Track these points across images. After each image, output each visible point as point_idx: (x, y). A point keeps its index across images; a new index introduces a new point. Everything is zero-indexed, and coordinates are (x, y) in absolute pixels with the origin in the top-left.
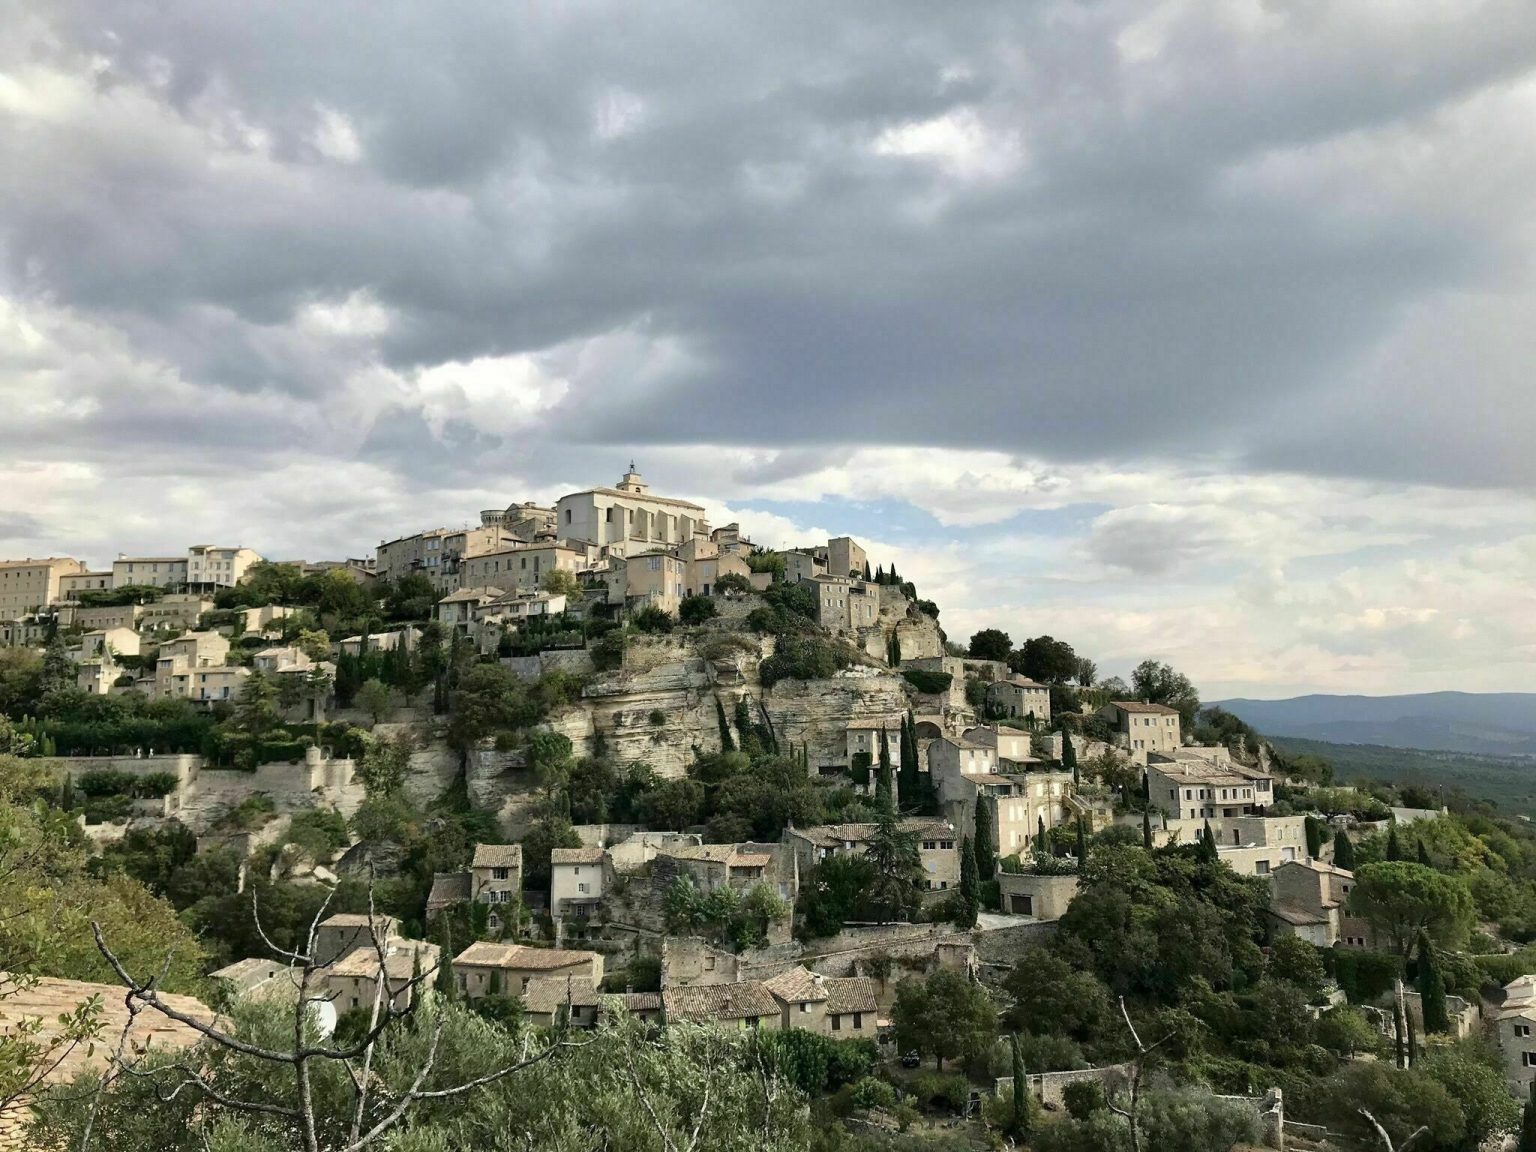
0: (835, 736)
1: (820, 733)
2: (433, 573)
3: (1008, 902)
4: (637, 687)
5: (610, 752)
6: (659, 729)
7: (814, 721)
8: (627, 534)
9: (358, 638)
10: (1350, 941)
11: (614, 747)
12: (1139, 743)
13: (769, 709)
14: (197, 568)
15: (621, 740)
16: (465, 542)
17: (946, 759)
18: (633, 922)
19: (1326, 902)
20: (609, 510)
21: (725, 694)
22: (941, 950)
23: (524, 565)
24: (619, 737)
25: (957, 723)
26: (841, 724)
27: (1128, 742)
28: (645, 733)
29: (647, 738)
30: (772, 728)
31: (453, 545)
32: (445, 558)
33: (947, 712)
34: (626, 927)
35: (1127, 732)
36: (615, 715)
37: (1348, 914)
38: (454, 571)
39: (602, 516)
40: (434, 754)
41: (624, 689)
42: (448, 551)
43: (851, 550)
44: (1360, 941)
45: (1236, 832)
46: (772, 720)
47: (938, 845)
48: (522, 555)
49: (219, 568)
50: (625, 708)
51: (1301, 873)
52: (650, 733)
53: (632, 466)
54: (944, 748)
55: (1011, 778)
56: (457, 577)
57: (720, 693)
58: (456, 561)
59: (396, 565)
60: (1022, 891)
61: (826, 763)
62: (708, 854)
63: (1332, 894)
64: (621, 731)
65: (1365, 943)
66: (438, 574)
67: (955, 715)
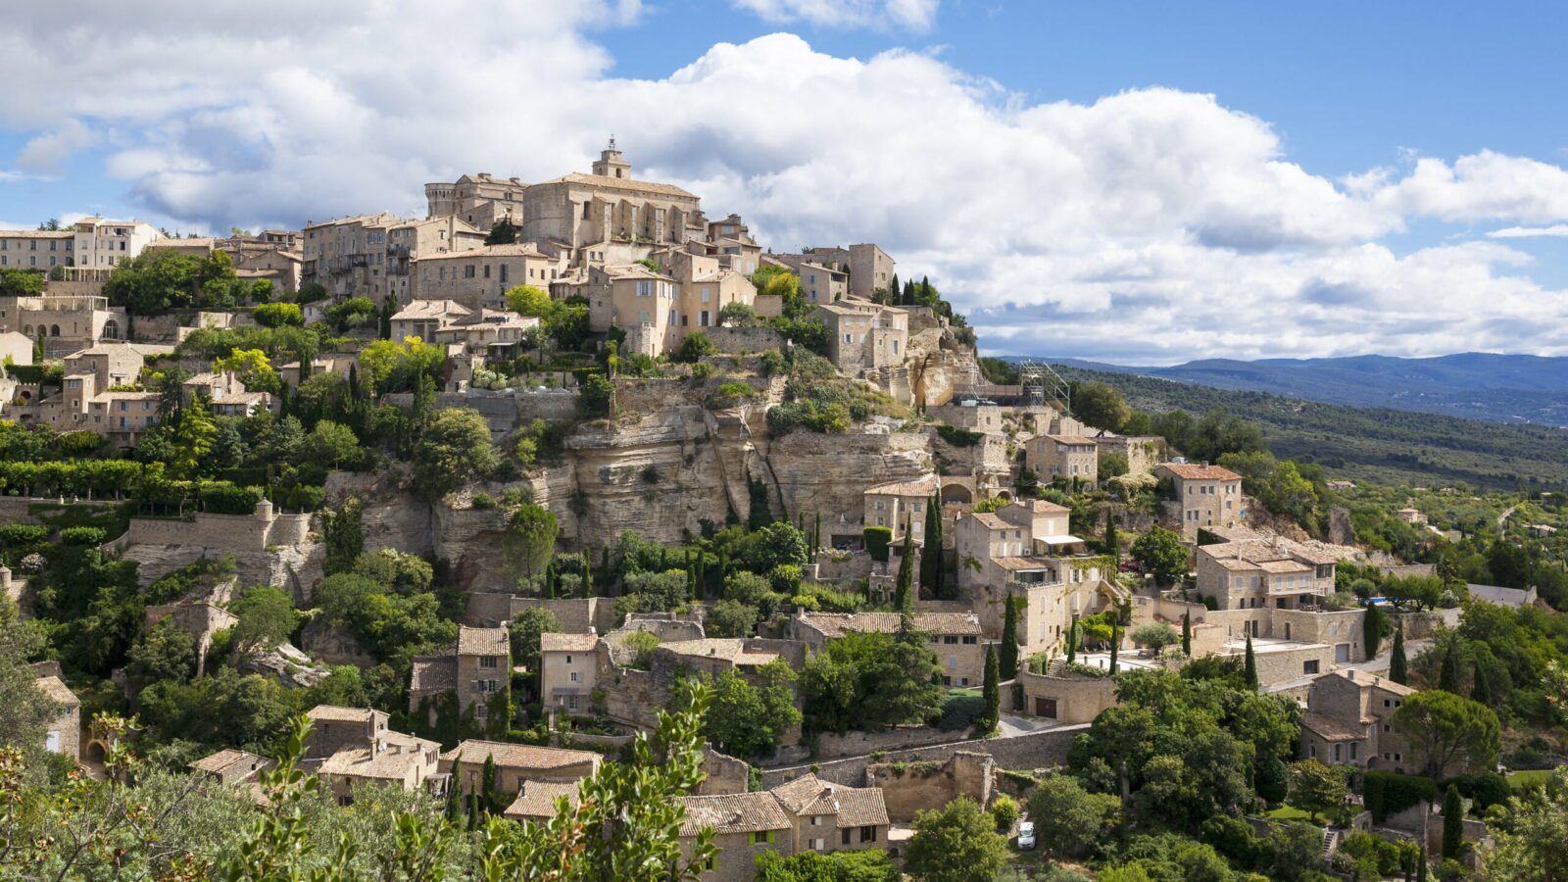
0: (851, 501)
1: (834, 497)
2: (376, 272)
3: (1031, 704)
4: (627, 441)
5: (597, 513)
6: (652, 487)
7: (829, 483)
8: (608, 235)
9: (297, 365)
10: (1387, 757)
11: (600, 508)
12: (1193, 515)
13: (777, 467)
14: (85, 248)
15: (608, 500)
16: (415, 236)
17: (975, 539)
18: (631, 717)
19: (1364, 719)
20: (587, 204)
21: (727, 449)
22: (958, 759)
23: (487, 274)
24: (606, 496)
25: (991, 486)
26: (859, 488)
27: (1181, 512)
28: (635, 493)
29: (637, 499)
30: (779, 488)
31: (400, 240)
32: (391, 253)
33: (979, 474)
34: (623, 722)
35: (1181, 501)
36: (601, 472)
37: (1387, 728)
38: (400, 272)
39: (579, 211)
40: (397, 508)
41: (612, 442)
42: (393, 246)
43: (876, 258)
44: (1397, 757)
45: (1288, 625)
46: (780, 480)
47: (960, 641)
48: (485, 262)
49: (111, 248)
50: (613, 466)
51: (1342, 686)
52: (641, 493)
53: (612, 141)
54: (973, 526)
55: (1046, 563)
56: (406, 279)
57: (721, 448)
58: (404, 258)
59: (329, 255)
60: (1046, 694)
61: (839, 530)
62: (713, 651)
63: (1372, 708)
64: (608, 490)
65: (1401, 760)
66: (382, 273)
67: (989, 476)
